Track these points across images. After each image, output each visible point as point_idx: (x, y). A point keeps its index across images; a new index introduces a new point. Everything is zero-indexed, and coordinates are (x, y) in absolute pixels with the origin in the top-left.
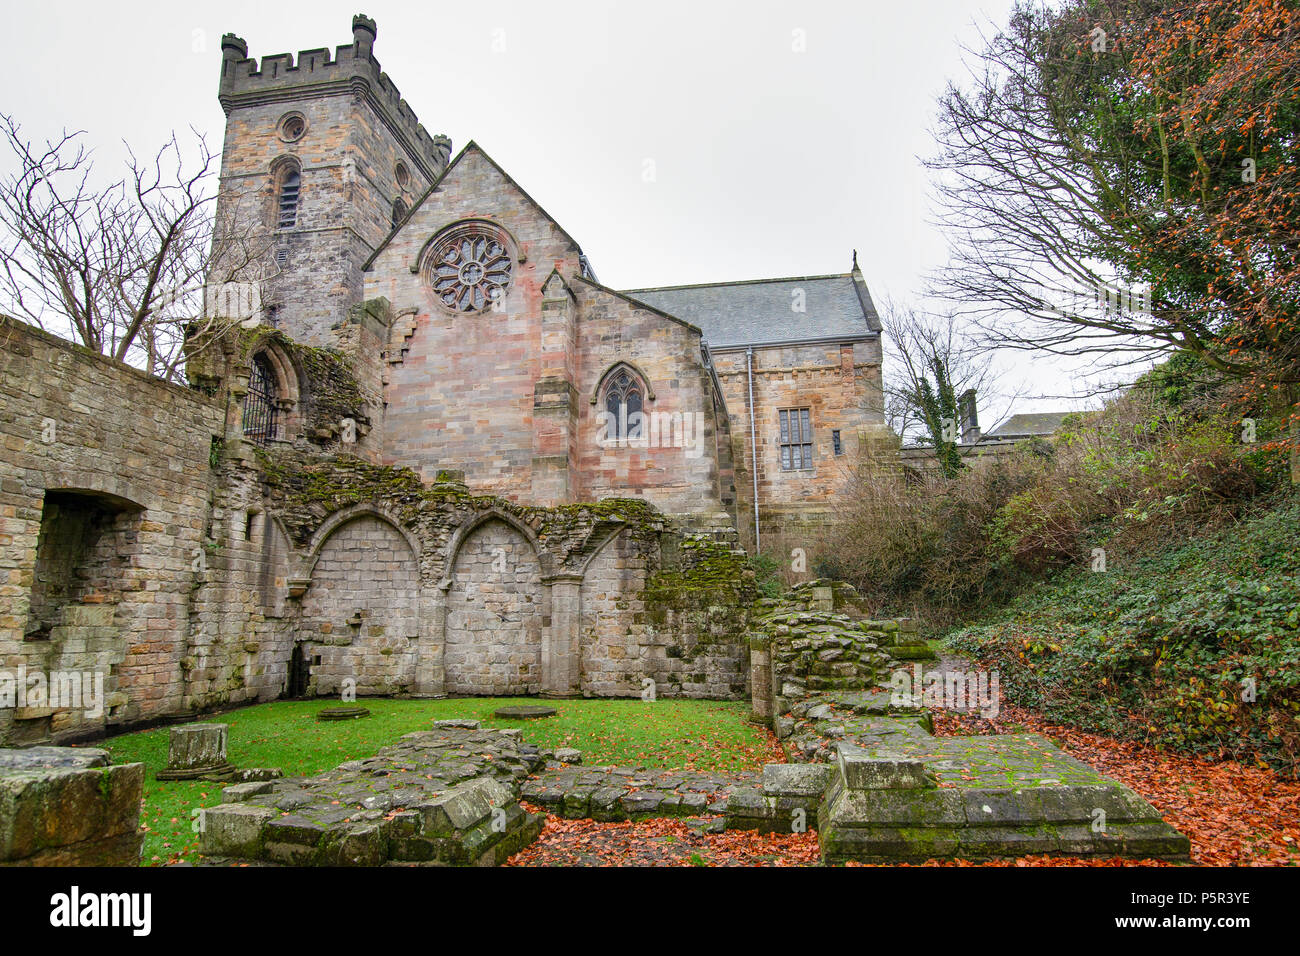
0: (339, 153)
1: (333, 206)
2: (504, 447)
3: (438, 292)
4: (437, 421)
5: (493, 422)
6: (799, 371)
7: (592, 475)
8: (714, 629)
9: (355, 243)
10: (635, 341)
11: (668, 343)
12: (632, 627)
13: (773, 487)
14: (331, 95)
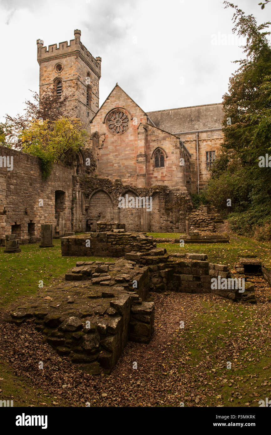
0: (72, 75)
1: (72, 92)
2: (129, 171)
3: (110, 128)
4: (112, 164)
5: (126, 164)
6: (212, 139)
7: (151, 178)
8: (181, 217)
9: (79, 103)
10: (162, 141)
11: (171, 141)
12: (162, 216)
13: (204, 176)
14: (69, 56)
